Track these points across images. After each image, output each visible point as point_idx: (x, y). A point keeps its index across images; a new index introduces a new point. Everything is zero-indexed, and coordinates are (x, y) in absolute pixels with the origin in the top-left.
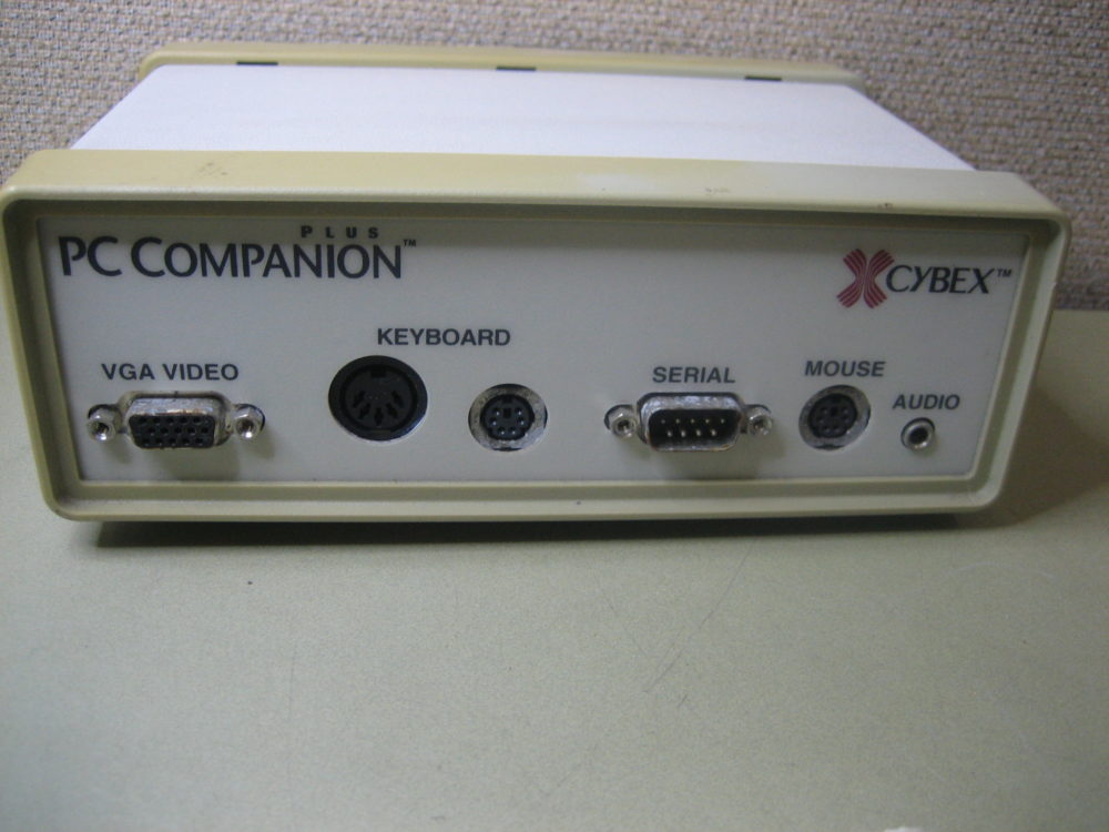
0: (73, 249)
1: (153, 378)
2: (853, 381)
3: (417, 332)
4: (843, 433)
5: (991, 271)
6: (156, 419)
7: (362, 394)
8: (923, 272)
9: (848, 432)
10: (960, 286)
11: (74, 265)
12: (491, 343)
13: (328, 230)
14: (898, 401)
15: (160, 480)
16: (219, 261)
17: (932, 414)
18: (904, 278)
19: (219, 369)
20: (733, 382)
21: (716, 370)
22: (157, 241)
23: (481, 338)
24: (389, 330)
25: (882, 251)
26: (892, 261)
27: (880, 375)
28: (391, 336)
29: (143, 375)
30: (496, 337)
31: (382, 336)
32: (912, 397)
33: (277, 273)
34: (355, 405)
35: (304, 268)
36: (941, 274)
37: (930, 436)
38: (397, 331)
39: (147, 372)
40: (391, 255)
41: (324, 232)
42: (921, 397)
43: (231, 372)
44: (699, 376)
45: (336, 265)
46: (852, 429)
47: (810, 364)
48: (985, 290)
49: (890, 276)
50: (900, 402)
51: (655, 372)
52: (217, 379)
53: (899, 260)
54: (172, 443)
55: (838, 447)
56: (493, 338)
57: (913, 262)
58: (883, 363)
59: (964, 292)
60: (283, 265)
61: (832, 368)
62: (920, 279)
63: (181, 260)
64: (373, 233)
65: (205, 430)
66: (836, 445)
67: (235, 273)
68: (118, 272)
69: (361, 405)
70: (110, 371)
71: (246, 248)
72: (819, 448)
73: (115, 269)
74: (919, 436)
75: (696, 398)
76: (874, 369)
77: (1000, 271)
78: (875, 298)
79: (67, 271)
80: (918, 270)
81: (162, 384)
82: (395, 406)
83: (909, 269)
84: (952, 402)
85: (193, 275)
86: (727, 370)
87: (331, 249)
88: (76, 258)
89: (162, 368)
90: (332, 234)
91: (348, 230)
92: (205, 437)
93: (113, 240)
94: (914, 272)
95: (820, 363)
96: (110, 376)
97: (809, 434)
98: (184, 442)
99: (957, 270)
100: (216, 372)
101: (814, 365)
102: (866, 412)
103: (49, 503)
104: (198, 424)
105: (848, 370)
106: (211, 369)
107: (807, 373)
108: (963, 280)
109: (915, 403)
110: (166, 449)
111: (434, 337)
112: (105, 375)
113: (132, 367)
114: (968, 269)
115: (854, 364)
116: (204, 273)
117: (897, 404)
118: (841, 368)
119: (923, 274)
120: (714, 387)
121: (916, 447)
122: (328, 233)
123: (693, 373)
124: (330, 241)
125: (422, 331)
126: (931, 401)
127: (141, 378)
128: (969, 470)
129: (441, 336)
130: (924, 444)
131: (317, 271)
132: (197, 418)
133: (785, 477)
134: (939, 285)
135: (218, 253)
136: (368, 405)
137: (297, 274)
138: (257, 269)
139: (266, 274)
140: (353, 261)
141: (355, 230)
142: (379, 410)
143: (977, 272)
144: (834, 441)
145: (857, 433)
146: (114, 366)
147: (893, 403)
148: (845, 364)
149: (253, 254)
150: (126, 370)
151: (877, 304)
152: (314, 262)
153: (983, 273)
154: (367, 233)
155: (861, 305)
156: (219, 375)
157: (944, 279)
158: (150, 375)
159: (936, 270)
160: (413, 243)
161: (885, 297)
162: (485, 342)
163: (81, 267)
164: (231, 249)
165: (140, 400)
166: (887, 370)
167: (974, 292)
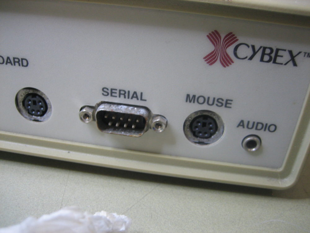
2: (214, 109)
4: (210, 137)
5: (300, 53)
8: (257, 49)
9: (213, 137)
10: (279, 60)
14: (240, 123)
17: (261, 134)
18: (244, 51)
20: (145, 100)
21: (135, 93)
25: (231, 33)
26: (237, 40)
27: (230, 107)
32: (248, 122)
36: (268, 51)
37: (258, 146)
42: (254, 123)
44: (127, 95)
46: (215, 135)
47: (188, 96)
48: (295, 65)
49: (236, 49)
50: (241, 124)
51: (103, 89)
53: (241, 40)
55: (207, 144)
57: (250, 42)
58: (232, 101)
59: (282, 64)
61: (201, 100)
62: (255, 53)
66: (206, 142)
72: (196, 143)
74: (251, 144)
75: (125, 107)
76: (227, 103)
77: (305, 53)
78: (226, 62)
80: (253, 47)
83: (248, 46)
84: (272, 128)
86: (142, 94)
94: (251, 48)
95: (194, 96)
97: (190, 134)
99: (278, 50)
101: (191, 97)
102: (222, 127)
105: (211, 102)
107: (187, 101)
108: (282, 56)
109: (250, 126)
114: (285, 50)
115: (214, 99)
117: (239, 125)
118: (206, 100)
119: (256, 51)
120: (134, 102)
121: (249, 150)
123: (123, 93)
126: (260, 126)
128: (280, 167)
130: (254, 149)
133: (177, 156)
134: (266, 58)
143: (291, 52)
144: (205, 141)
145: (218, 138)
147: (238, 124)
148: (209, 98)
151: (228, 66)
153: (294, 53)
155: (218, 64)
157: (269, 54)
159: (265, 49)
161: (233, 62)
166: (233, 105)
167: (287, 65)
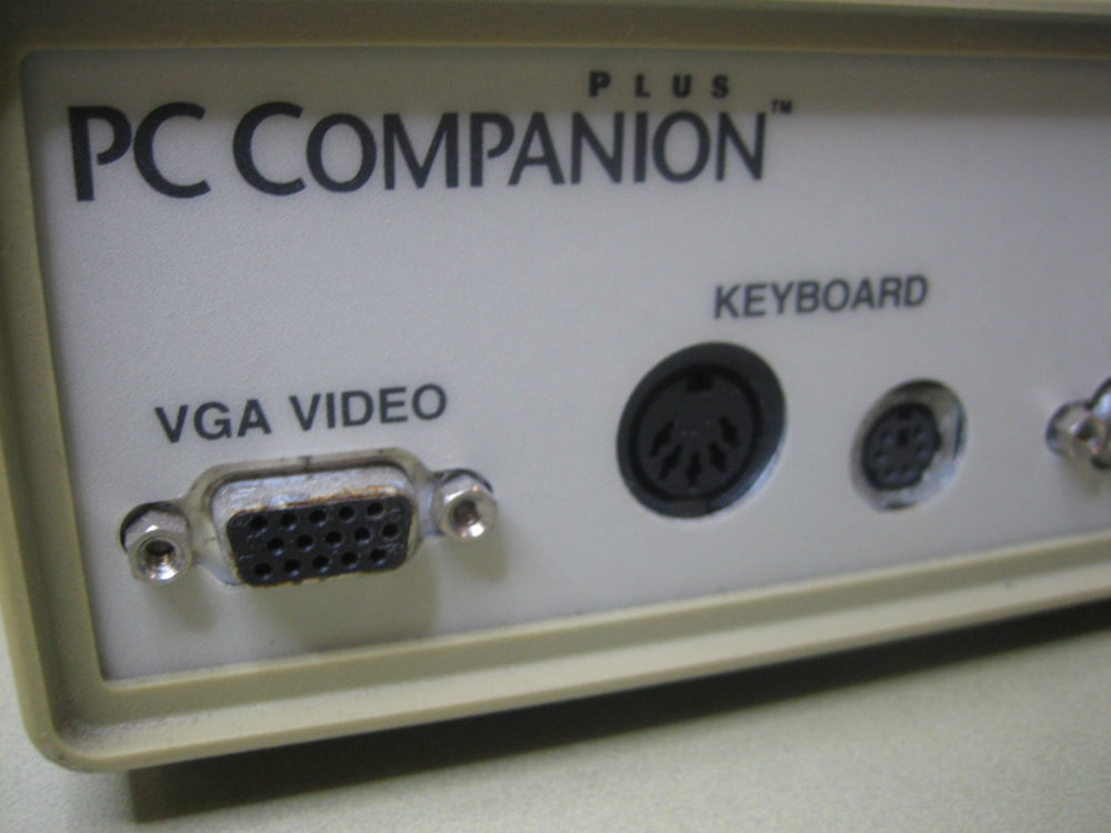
0: (101, 136)
1: (267, 430)
3: (782, 288)
6: (287, 516)
7: (669, 426)
11: (100, 173)
12: (897, 302)
13: (640, 80)
15: (273, 656)
16: (421, 155)
19: (408, 397)
22: (293, 111)
23: (884, 293)
24: (735, 289)
28: (738, 300)
29: (246, 426)
30: (903, 291)
31: (723, 301)
33: (536, 176)
34: (654, 452)
35: (590, 161)
38: (750, 288)
39: (255, 418)
40: (747, 133)
41: (632, 86)
43: (430, 401)
45: (650, 155)
52: (402, 419)
54: (318, 566)
56: (902, 293)
60: (549, 159)
63: (342, 154)
64: (721, 87)
65: (390, 530)
67: (452, 180)
68: (201, 188)
69: (666, 450)
70: (173, 423)
71: (478, 121)
73: (197, 180)
79: (85, 191)
81: (288, 442)
82: (724, 446)
85: (364, 189)
87: (642, 119)
88: (106, 158)
89: (289, 407)
90: (646, 88)
91: (676, 79)
92: (390, 545)
93: (195, 111)
96: (174, 435)
98: (347, 562)
100: (400, 404)
103: (41, 744)
104: (379, 517)
106: (392, 398)
110: (306, 582)
111: (809, 296)
112: (162, 434)
113: (223, 408)
116: (390, 183)
122: (640, 89)
124: (642, 104)
125: (790, 286)
127: (242, 433)
129: (820, 295)
131: (613, 168)
132: (375, 505)
135: (421, 135)
136: (678, 449)
137: (576, 177)
138: (497, 169)
139: (514, 179)
140: (682, 147)
141: (688, 79)
142: (695, 457)
146: (183, 411)
149: (492, 135)
150: (210, 418)
152: (609, 149)
154: (710, 88)
156: (407, 410)
158: (263, 424)
160: (786, 107)
162: (889, 301)
163: (119, 179)
164: (448, 125)
165: (236, 485)
